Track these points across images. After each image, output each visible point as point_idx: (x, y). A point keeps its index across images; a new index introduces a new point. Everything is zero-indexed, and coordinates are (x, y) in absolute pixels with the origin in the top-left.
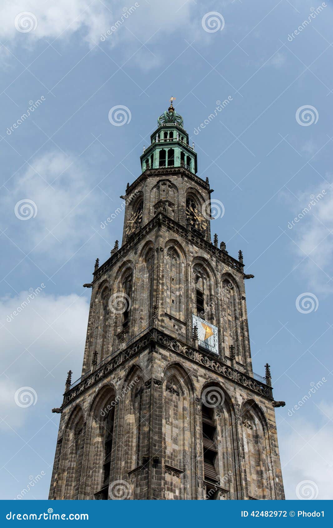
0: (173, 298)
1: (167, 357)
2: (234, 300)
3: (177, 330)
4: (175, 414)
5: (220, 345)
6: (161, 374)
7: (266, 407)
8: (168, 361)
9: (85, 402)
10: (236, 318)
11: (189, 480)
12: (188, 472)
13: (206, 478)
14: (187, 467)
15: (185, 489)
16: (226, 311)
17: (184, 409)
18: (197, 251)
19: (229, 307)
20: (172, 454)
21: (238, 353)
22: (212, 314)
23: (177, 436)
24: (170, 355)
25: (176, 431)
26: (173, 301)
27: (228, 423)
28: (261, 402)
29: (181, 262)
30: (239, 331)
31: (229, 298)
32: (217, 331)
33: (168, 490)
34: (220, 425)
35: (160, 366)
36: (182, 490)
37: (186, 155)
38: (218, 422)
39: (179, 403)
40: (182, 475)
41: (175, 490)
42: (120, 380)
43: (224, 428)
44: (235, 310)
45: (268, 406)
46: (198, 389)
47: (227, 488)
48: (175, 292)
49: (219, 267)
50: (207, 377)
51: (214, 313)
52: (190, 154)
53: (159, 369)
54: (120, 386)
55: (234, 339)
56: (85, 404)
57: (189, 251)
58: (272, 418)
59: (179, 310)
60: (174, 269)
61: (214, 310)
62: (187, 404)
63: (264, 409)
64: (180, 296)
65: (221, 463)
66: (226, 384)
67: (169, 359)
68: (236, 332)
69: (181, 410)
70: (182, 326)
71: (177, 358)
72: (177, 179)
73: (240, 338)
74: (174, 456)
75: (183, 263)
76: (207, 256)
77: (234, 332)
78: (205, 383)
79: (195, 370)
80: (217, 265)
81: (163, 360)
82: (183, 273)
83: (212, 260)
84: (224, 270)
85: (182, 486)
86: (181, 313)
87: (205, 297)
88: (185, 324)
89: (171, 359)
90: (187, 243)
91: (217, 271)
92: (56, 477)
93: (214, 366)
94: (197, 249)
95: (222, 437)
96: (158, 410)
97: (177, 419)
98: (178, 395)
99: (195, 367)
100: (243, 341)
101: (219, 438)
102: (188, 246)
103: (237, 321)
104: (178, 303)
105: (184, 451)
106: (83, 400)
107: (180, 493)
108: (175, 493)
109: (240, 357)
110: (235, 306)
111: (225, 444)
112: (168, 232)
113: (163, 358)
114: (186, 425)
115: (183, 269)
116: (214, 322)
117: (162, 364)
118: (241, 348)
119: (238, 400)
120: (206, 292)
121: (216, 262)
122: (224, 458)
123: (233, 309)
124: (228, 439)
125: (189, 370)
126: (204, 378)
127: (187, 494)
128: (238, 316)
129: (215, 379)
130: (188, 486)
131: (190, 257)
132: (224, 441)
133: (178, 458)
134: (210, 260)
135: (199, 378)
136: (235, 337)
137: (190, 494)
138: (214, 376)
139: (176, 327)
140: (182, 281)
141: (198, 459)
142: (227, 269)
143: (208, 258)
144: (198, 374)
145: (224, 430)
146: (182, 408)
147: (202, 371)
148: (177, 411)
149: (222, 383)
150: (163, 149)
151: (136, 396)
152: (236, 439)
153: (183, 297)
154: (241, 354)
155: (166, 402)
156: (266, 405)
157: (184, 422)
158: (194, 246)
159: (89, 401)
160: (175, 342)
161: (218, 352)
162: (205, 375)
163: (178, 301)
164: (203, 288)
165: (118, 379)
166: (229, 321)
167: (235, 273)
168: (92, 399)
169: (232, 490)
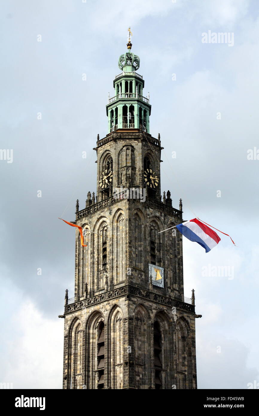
0: (137, 253)
1: (136, 302)
2: (175, 242)
3: (140, 278)
4: (140, 333)
5: (165, 280)
6: (132, 313)
7: (190, 319)
8: (136, 304)
9: (82, 316)
10: (176, 256)
11: (147, 370)
12: (147, 366)
13: (155, 366)
14: (146, 363)
15: (145, 374)
16: (169, 251)
17: (144, 330)
18: (152, 212)
19: (171, 248)
20: (138, 357)
21: (175, 282)
22: (160, 258)
23: (141, 346)
24: (137, 300)
25: (140, 343)
26: (137, 255)
27: (168, 333)
28: (188, 316)
29: (142, 224)
30: (177, 266)
31: (171, 241)
32: (163, 271)
33: (137, 376)
34: (163, 334)
35: (132, 309)
36: (144, 375)
37: (143, 109)
38: (162, 332)
39: (141, 326)
40: (143, 367)
41: (140, 375)
42: (107, 311)
43: (165, 335)
44: (175, 250)
45: (191, 318)
46: (152, 318)
47: (166, 369)
48: (138, 248)
49: (166, 220)
50: (157, 308)
51: (161, 257)
52: (146, 107)
53: (132, 311)
54: (107, 314)
55: (173, 271)
56: (82, 318)
57: (147, 214)
58: (193, 326)
59: (141, 262)
60: (137, 230)
61: (162, 255)
62: (146, 327)
63: (189, 321)
64: (141, 251)
65: (163, 356)
66: (168, 310)
67: (137, 303)
68: (175, 266)
69: (143, 331)
70: (143, 273)
71: (141, 301)
72: (137, 145)
73: (177, 271)
74: (140, 357)
75: (143, 224)
76: (158, 214)
77: (174, 266)
78: (156, 313)
79: (150, 306)
80: (165, 219)
81: (133, 305)
82: (143, 233)
83: (162, 216)
84: (169, 221)
85: (143, 373)
86: (142, 264)
87: (156, 245)
88: (144, 272)
89: (137, 302)
90: (146, 208)
91: (164, 224)
92: (67, 357)
93: (161, 300)
94: (152, 210)
95: (164, 341)
96: (131, 335)
97: (140, 336)
98: (141, 321)
99: (151, 304)
100: (179, 273)
101: (163, 342)
102: (146, 210)
103: (176, 258)
104: (140, 256)
105: (145, 354)
106: (80, 315)
107: (142, 376)
108: (140, 376)
109: (177, 285)
110: (175, 247)
111: (165, 345)
112: (133, 204)
113: (133, 303)
114: (146, 340)
115: (143, 229)
116: (162, 264)
117: (133, 307)
118: (177, 278)
119: (174, 319)
120: (157, 241)
121: (164, 217)
122: (165, 353)
123: (174, 249)
124: (168, 342)
125: (147, 307)
126: (156, 310)
127: (146, 377)
128: (176, 254)
129: (162, 309)
130: (147, 373)
131: (147, 219)
132: (165, 343)
133: (142, 358)
134: (160, 217)
135: (153, 311)
136: (174, 270)
137: (147, 376)
138: (161, 307)
139: (139, 276)
140: (142, 239)
141: (152, 358)
142: (171, 220)
143: (159, 215)
144: (152, 308)
145: (165, 337)
146: (143, 329)
147: (154, 306)
148: (141, 331)
149: (166, 310)
150: (125, 105)
151: (117, 321)
152: (172, 342)
153: (143, 251)
154: (178, 282)
155: (135, 328)
156: (190, 318)
157: (144, 338)
158: (150, 208)
159: (85, 317)
160: (140, 290)
161: (163, 287)
162: (156, 307)
163: (140, 254)
164: (155, 238)
165: (105, 310)
166: (171, 258)
167: (176, 221)
168: (87, 316)
169: (168, 371)
